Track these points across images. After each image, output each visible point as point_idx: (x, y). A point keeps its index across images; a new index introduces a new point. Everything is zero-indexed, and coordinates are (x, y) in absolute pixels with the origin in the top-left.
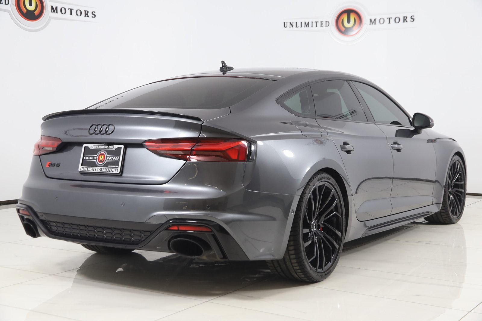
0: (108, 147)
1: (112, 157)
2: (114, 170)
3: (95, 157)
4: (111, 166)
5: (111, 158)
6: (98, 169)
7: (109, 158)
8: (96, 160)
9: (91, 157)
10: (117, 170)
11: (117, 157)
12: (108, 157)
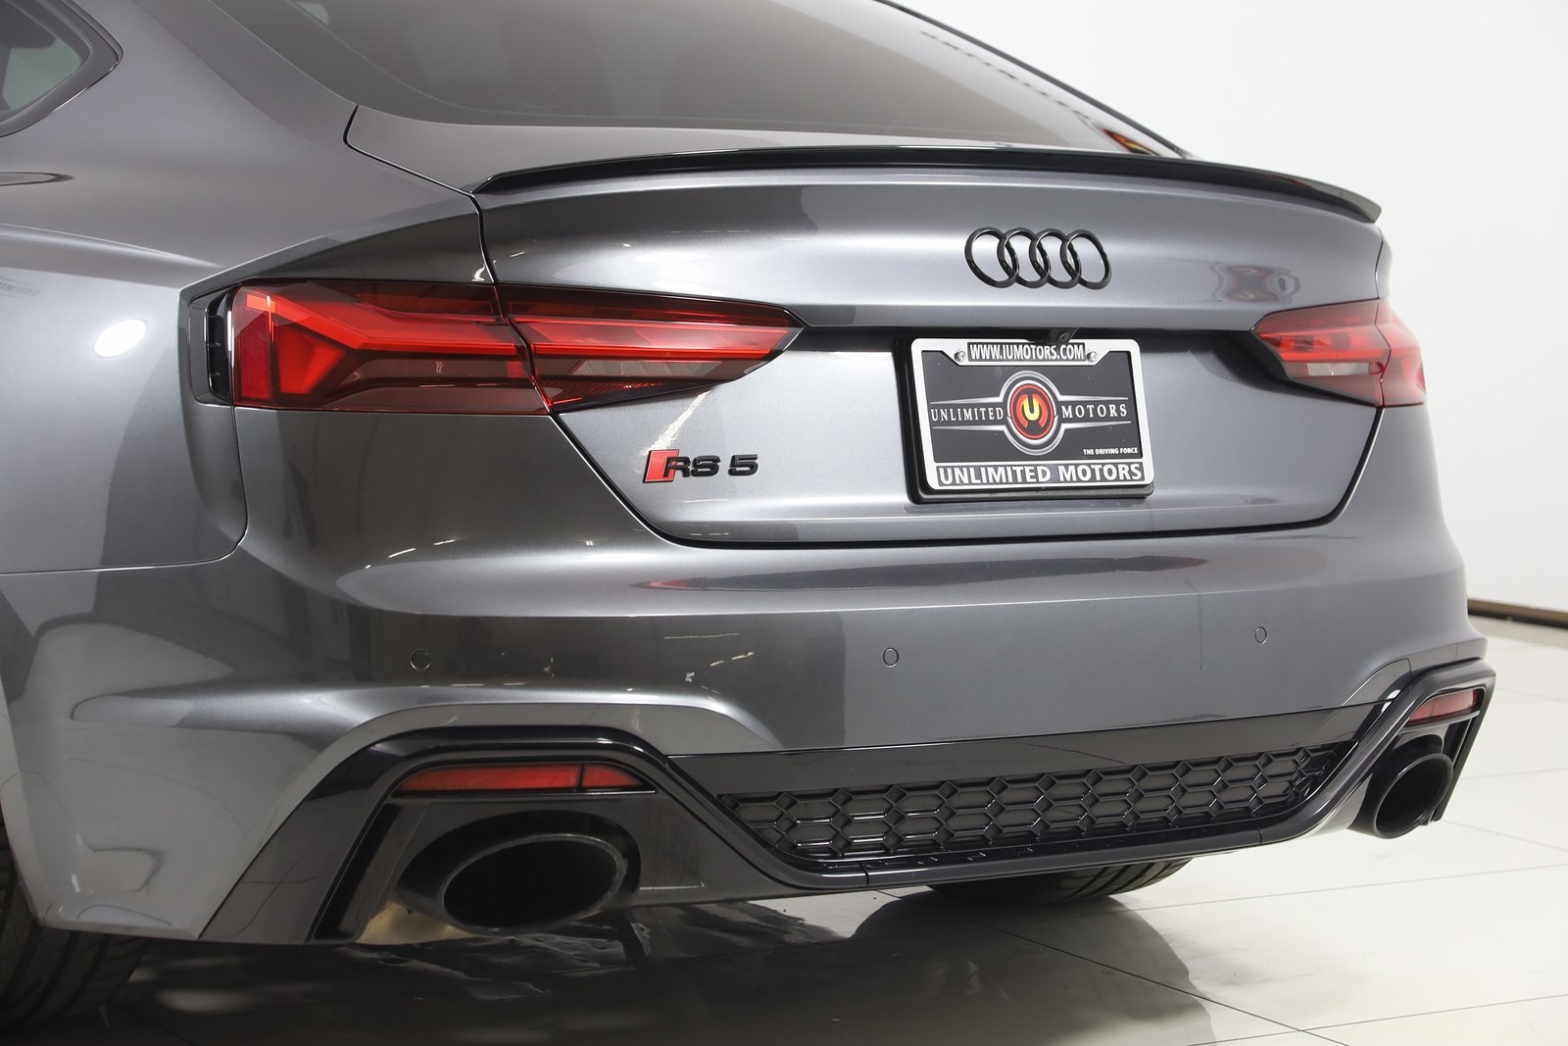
0: (1057, 350)
1: (1090, 403)
2: (1123, 471)
3: (994, 405)
4: (1101, 451)
5: (1087, 411)
6: (1035, 471)
7: (1073, 412)
8: (1004, 422)
9: (967, 406)
10: (1141, 468)
11: (1117, 404)
12: (1066, 404)
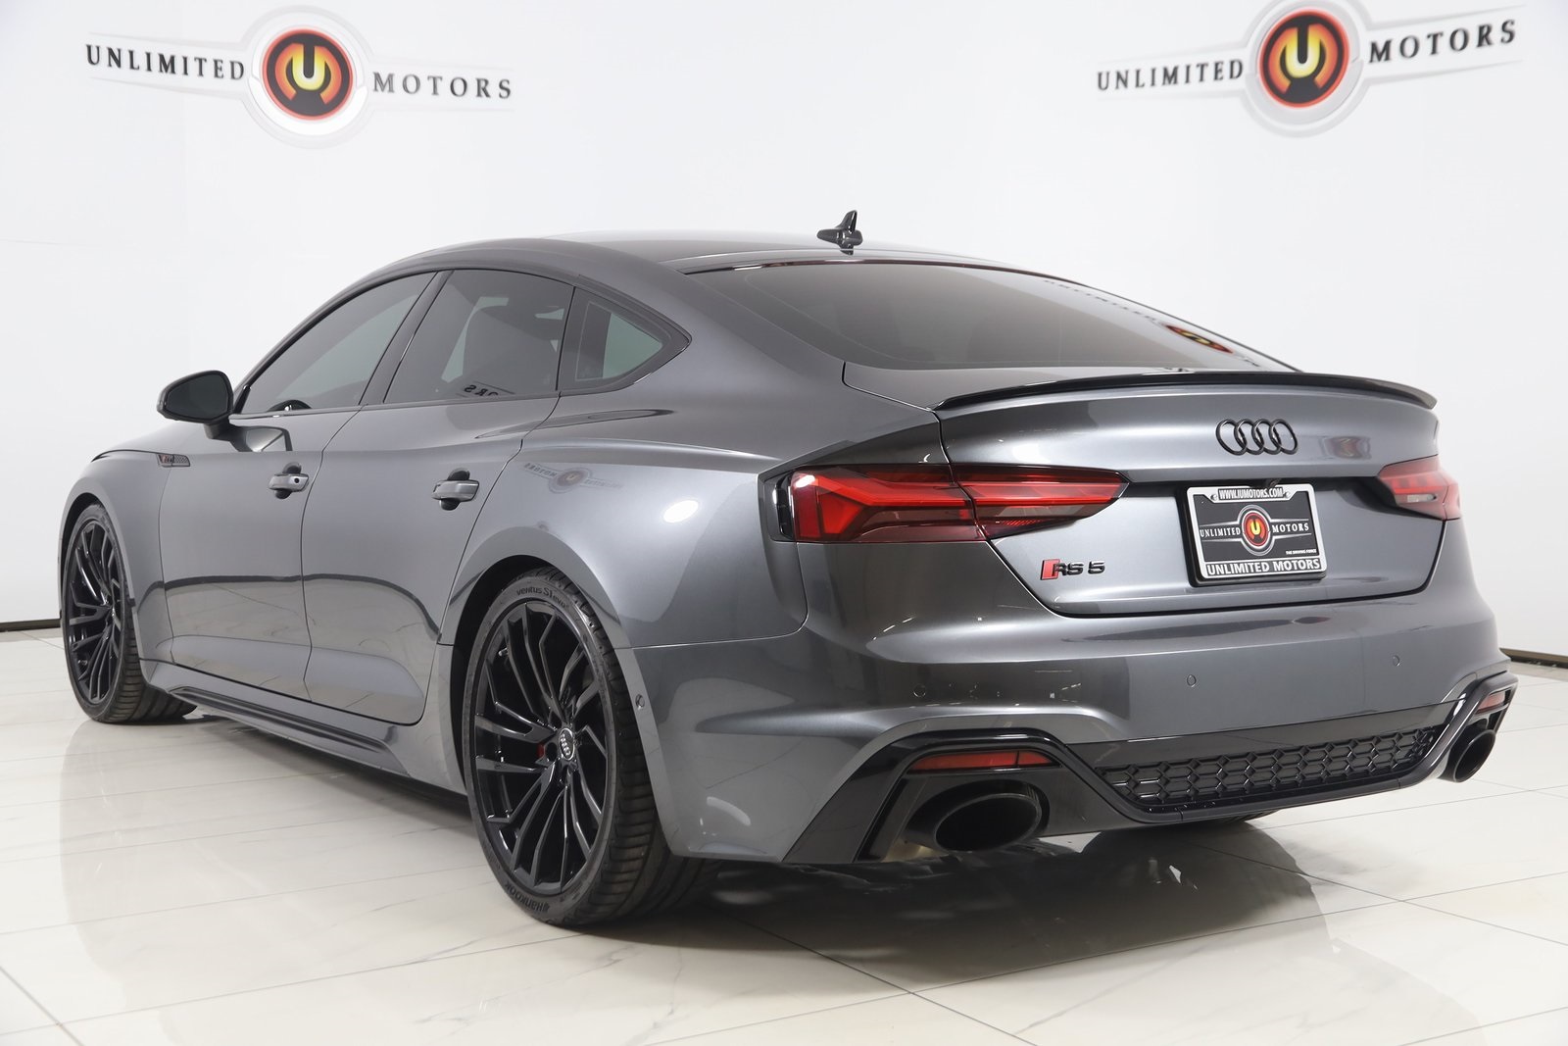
0: (1268, 491)
1: (1288, 523)
2: (1309, 564)
3: (1235, 526)
4: (1295, 552)
5: (1286, 528)
6: (1260, 565)
7: (1280, 529)
8: (1241, 536)
9: (1220, 527)
10: (1319, 562)
11: (1303, 523)
12: (1275, 524)
